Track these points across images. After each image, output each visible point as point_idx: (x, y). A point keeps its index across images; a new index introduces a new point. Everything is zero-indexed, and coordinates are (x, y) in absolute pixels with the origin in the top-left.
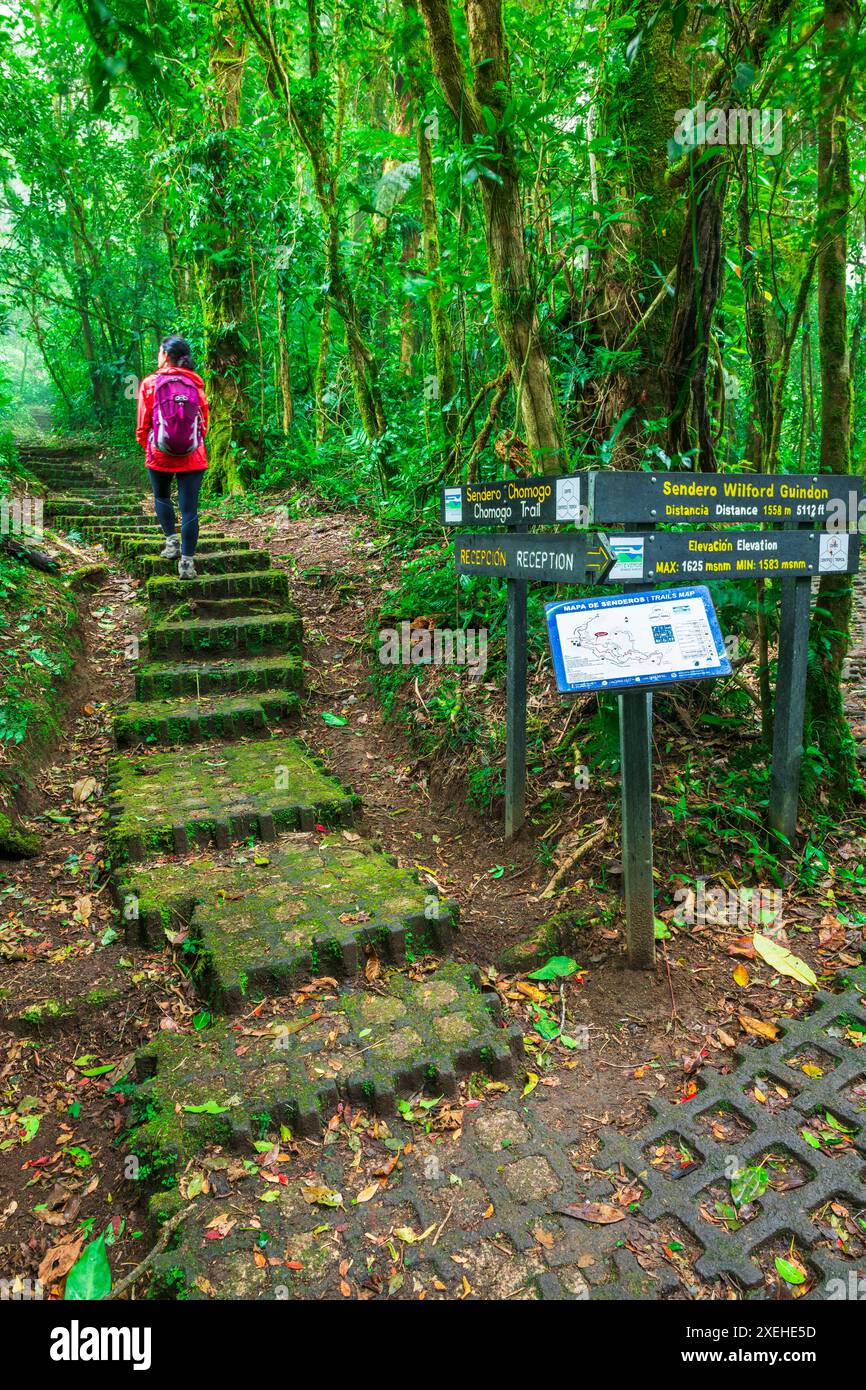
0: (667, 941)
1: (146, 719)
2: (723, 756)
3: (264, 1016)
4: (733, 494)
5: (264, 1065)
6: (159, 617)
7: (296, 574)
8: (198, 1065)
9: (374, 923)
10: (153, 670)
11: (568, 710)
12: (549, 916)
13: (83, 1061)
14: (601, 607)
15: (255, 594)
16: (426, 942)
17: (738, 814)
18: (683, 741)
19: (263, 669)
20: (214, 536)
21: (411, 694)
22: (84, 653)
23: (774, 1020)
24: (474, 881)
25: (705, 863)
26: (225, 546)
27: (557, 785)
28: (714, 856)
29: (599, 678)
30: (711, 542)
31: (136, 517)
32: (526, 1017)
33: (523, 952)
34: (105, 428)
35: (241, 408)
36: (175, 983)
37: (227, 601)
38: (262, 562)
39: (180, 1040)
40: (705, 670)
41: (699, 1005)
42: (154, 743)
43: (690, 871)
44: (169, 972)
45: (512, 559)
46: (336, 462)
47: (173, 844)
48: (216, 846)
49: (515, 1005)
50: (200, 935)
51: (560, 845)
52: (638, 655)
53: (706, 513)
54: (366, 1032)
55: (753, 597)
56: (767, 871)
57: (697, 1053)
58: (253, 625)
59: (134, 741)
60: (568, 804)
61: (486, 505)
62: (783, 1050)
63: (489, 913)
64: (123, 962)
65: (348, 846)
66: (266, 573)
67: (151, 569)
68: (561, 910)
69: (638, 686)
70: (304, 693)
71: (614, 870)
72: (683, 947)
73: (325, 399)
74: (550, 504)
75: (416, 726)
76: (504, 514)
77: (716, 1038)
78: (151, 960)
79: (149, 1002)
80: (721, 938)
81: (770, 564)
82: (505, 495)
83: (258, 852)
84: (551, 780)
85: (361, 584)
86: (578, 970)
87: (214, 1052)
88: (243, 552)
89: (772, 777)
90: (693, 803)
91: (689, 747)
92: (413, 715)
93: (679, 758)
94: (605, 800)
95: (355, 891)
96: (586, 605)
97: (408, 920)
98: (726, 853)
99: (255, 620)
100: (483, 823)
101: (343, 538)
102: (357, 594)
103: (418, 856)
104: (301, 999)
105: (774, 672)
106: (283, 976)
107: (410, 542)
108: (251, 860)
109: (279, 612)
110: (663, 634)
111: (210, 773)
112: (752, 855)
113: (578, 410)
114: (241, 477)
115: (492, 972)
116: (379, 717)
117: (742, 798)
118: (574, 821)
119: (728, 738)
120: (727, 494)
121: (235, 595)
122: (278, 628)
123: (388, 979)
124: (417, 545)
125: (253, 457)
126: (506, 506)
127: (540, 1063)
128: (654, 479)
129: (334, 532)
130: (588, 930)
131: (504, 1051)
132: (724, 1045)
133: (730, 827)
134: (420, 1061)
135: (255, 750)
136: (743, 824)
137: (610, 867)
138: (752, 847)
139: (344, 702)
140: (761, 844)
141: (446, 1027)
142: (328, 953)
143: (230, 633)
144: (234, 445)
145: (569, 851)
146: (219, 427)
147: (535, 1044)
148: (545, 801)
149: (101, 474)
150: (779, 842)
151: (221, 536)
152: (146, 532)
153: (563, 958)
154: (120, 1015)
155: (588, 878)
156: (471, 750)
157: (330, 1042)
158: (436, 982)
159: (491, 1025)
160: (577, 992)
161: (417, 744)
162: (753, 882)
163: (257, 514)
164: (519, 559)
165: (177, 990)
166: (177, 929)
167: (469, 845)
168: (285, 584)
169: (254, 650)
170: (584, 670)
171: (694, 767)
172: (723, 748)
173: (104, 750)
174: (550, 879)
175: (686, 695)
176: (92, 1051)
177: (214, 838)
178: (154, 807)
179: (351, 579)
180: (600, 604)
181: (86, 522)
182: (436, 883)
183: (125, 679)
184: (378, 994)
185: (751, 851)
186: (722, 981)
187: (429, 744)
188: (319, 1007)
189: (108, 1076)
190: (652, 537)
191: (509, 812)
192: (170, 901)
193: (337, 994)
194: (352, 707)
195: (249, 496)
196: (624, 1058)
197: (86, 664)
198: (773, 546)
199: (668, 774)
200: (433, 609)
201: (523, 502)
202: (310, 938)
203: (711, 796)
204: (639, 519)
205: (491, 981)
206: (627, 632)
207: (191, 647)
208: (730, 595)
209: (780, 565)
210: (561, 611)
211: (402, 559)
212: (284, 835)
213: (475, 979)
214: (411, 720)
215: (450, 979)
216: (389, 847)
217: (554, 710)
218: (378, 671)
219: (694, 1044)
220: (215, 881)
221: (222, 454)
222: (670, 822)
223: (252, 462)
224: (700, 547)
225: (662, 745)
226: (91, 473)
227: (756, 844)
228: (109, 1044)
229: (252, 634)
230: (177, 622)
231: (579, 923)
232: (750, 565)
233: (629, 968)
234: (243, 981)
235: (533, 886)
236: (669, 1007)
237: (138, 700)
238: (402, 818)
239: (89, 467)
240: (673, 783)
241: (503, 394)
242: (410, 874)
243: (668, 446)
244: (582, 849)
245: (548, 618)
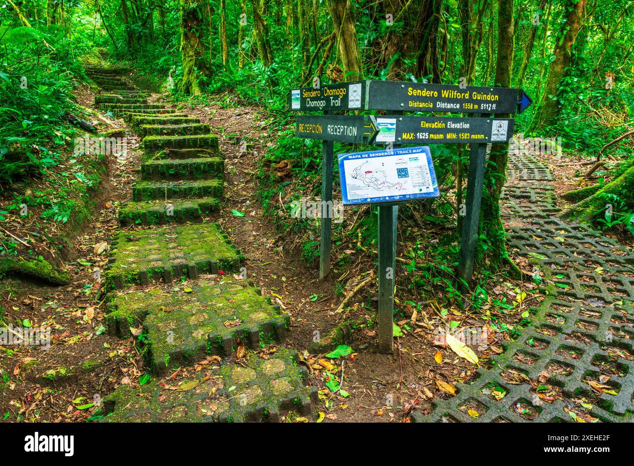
0: (400, 337)
1: (136, 211)
2: (436, 238)
3: (178, 378)
4: (447, 96)
5: (174, 407)
6: (150, 157)
7: (224, 137)
8: (137, 406)
9: (242, 327)
10: (144, 185)
11: (356, 212)
12: (339, 323)
13: (78, 401)
14: (369, 157)
15: (201, 146)
16: (272, 336)
17: (442, 270)
18: (416, 230)
19: (201, 186)
20: (182, 116)
21: (277, 201)
22: (108, 175)
23: (454, 383)
24: (301, 302)
25: (423, 295)
26: (187, 121)
27: (348, 252)
28: (429, 291)
29: (366, 197)
30: (434, 122)
31: (142, 105)
32: (322, 379)
33: (323, 343)
34: (133, 59)
35: (199, 49)
36: (133, 357)
37: (186, 150)
38: (207, 130)
39: (129, 391)
40: (425, 194)
41: (415, 374)
42: (140, 224)
43: (415, 299)
44: (130, 351)
45: (325, 130)
46: (249, 79)
47: (140, 280)
48: (164, 282)
49: (317, 372)
50: (147, 332)
51: (348, 284)
52: (389, 184)
53: (431, 106)
54: (233, 388)
55: (455, 154)
56: (456, 300)
57: (413, 401)
58: (198, 163)
59: (129, 223)
60: (353, 262)
61: (313, 99)
62: (458, 402)
63: (308, 320)
64: (106, 345)
65: (236, 282)
66: (207, 136)
67: (147, 132)
68: (345, 320)
69: (387, 202)
70: (222, 199)
71: (375, 299)
72: (409, 341)
73: (243, 46)
74: (345, 99)
75: (279, 218)
76: (322, 104)
77: (423, 392)
78: (121, 344)
79: (117, 367)
80: (430, 336)
81: (465, 136)
82: (322, 94)
83: (187, 285)
84: (345, 249)
85: (257, 143)
86: (352, 353)
87: (147, 399)
88: (197, 125)
89: (461, 250)
90: (419, 263)
91: (419, 233)
92: (278, 212)
93: (413, 239)
94: (373, 260)
95: (235, 308)
96: (361, 156)
97: (262, 325)
98: (435, 290)
99: (199, 160)
100: (309, 271)
101: (250, 119)
102: (254, 148)
103: (273, 288)
104: (199, 369)
105: (465, 194)
106: (190, 356)
107: (283, 122)
108: (182, 289)
109: (213, 156)
110: (403, 173)
111: (167, 241)
112: (448, 291)
113: (372, 54)
114: (199, 86)
115: (306, 353)
116: (261, 212)
117: (445, 261)
118: (356, 271)
119: (439, 228)
120: (443, 96)
121: (190, 147)
122: (211, 165)
123: (248, 358)
124: (287, 124)
125: (206, 75)
126: (323, 100)
127: (327, 406)
128: (403, 86)
129: (245, 116)
130: (359, 331)
131: (307, 400)
132: (427, 396)
133: (437, 276)
134: (260, 406)
135: (193, 229)
136: (445, 275)
137: (373, 297)
138: (449, 287)
139: (244, 204)
140: (453, 285)
141: (276, 386)
142: (216, 343)
143: (185, 166)
144: (196, 69)
145: (352, 287)
146: (188, 59)
147: (325, 395)
148: (341, 261)
149: (131, 83)
150: (463, 285)
151: (186, 116)
152: (147, 113)
153: (345, 346)
154: (101, 375)
155: (361, 302)
156: (305, 232)
157: (212, 394)
158: (274, 359)
159: (301, 385)
160: (350, 365)
161: (279, 227)
162: (448, 306)
163: (206, 106)
164: (329, 130)
165: (133, 362)
166: (137, 327)
167: (301, 283)
168: (217, 142)
169: (198, 176)
170: (358, 192)
171: (420, 244)
172: (436, 234)
173: (114, 227)
174: (341, 302)
175: (419, 206)
176: (84, 395)
177: (163, 277)
178: (132, 260)
179: (252, 140)
180: (369, 155)
181: (116, 107)
182: (281, 303)
183: (129, 189)
184: (242, 366)
185: (447, 289)
186: (428, 360)
187: (285, 228)
188: (209, 373)
189: (90, 410)
190: (401, 119)
191: (322, 266)
192: (134, 312)
193: (220, 365)
194: (248, 207)
195: (203, 96)
196: (373, 403)
197: (108, 181)
198: (467, 126)
199: (407, 247)
200: (291, 157)
201: (332, 98)
202: (207, 334)
203: (429, 260)
204: (394, 108)
205: (305, 359)
206: (383, 171)
207: (165, 173)
208: (442, 152)
209: (470, 136)
210: (347, 159)
211: (279, 130)
212: (202, 276)
213: (296, 358)
214: (276, 215)
215: (282, 358)
216: (258, 283)
217: (350, 212)
218: (262, 189)
219: (411, 396)
220: (160, 301)
221: (189, 74)
222: (406, 273)
223: (205, 78)
224: (427, 125)
225: (404, 232)
226: (125, 83)
227: (451, 286)
228: (93, 391)
229: (197, 167)
230: (158, 160)
231: (354, 327)
232: (454, 136)
233: (380, 353)
234: (167, 358)
235: (332, 306)
236: (399, 375)
237: (134, 201)
238: (268, 267)
239: (125, 79)
240: (409, 252)
241: (333, 44)
242: (266, 299)
243: (417, 74)
244: (359, 286)
245: (339, 162)
